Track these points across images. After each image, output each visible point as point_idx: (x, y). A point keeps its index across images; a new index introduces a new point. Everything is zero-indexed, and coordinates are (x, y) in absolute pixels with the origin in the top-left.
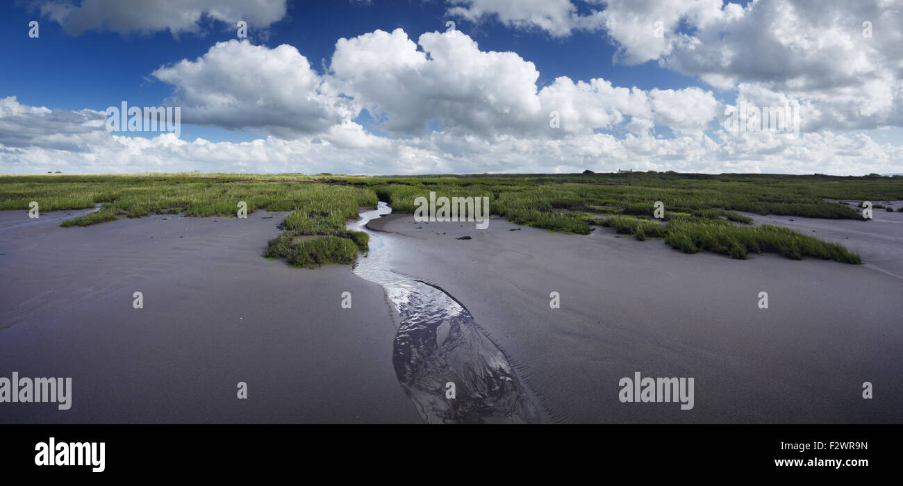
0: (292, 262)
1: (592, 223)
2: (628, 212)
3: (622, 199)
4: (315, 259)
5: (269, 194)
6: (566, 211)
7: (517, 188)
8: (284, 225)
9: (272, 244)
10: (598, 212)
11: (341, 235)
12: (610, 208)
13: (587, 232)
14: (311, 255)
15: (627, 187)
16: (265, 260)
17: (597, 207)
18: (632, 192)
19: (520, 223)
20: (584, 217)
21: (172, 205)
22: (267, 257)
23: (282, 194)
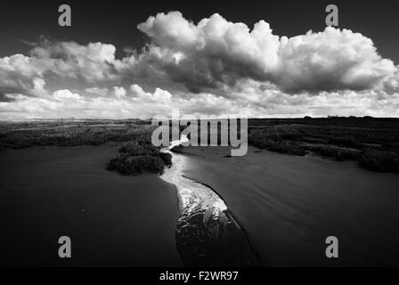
0: (123, 172)
1: (306, 148)
2: (332, 142)
3: (329, 134)
4: (138, 169)
5: (117, 131)
6: (290, 141)
7: (262, 127)
8: (123, 150)
9: (113, 161)
10: (312, 142)
11: (155, 155)
12: (320, 140)
13: (303, 154)
14: (135, 168)
15: (333, 127)
16: (108, 172)
17: (312, 139)
18: (335, 129)
19: (260, 148)
20: (302, 145)
21: (50, 139)
22: (108, 169)
23: (125, 131)
